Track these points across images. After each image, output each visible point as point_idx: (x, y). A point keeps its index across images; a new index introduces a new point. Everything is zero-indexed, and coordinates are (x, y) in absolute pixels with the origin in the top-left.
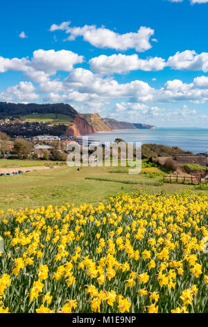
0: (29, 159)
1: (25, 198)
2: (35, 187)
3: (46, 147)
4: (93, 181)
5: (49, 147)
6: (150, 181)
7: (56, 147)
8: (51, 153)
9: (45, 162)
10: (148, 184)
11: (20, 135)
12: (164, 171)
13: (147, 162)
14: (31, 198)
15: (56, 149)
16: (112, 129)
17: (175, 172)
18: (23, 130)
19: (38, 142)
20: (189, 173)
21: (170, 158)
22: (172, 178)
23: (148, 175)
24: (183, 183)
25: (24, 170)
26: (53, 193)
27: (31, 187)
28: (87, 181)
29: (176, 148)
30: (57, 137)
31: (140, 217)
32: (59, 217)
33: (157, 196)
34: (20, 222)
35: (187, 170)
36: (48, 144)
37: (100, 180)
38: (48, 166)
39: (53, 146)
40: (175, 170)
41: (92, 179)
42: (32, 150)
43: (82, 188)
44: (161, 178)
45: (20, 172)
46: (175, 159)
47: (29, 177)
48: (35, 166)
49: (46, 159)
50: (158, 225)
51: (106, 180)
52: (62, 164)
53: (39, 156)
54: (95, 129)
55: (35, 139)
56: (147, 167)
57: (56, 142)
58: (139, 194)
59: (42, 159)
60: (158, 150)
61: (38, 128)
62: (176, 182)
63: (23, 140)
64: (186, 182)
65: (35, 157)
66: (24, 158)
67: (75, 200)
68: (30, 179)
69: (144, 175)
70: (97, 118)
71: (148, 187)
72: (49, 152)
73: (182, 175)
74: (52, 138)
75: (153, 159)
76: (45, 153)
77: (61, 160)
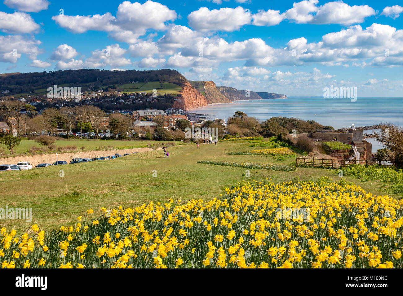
0: (128, 139)
1: (121, 189)
2: (134, 175)
3: (148, 124)
4: (207, 165)
5: (152, 124)
6: (278, 164)
7: (161, 123)
8: (155, 131)
9: (148, 142)
10: (276, 169)
11: (117, 109)
12: (297, 151)
13: (276, 141)
14: (129, 190)
15: (161, 126)
16: (231, 99)
17: (311, 153)
18: (120, 103)
19: (139, 118)
20: (328, 154)
21: (305, 134)
22: (306, 160)
23: (277, 157)
24: (321, 167)
25: (121, 152)
26: (157, 183)
27: (130, 175)
28: (201, 166)
29: (312, 122)
30: (162, 111)
31: (261, 215)
32: (160, 217)
33: (287, 185)
34: (113, 224)
35: (327, 150)
36: (151, 120)
37: (216, 164)
38: (152, 147)
39: (157, 122)
40: (311, 151)
41: (206, 163)
42: (132, 127)
43: (192, 175)
44: (293, 160)
45: (117, 155)
46: (311, 136)
47: (128, 162)
48: (135, 147)
49: (149, 139)
50: (283, 227)
51: (223, 165)
52: (169, 144)
53: (140, 135)
54: (210, 101)
55: (135, 114)
56: (275, 147)
57: (161, 117)
58: (265, 183)
59: (144, 139)
60: (288, 124)
61: (138, 101)
62: (313, 165)
63: (120, 115)
64: (324, 165)
65: (135, 137)
66: (122, 138)
67: (183, 192)
68: (129, 164)
69: (272, 157)
70: (212, 86)
71: (275, 174)
72: (152, 130)
73: (319, 157)
74: (156, 113)
75: (283, 137)
76: (148, 131)
77: (167, 140)
